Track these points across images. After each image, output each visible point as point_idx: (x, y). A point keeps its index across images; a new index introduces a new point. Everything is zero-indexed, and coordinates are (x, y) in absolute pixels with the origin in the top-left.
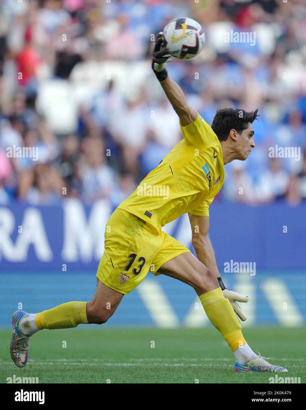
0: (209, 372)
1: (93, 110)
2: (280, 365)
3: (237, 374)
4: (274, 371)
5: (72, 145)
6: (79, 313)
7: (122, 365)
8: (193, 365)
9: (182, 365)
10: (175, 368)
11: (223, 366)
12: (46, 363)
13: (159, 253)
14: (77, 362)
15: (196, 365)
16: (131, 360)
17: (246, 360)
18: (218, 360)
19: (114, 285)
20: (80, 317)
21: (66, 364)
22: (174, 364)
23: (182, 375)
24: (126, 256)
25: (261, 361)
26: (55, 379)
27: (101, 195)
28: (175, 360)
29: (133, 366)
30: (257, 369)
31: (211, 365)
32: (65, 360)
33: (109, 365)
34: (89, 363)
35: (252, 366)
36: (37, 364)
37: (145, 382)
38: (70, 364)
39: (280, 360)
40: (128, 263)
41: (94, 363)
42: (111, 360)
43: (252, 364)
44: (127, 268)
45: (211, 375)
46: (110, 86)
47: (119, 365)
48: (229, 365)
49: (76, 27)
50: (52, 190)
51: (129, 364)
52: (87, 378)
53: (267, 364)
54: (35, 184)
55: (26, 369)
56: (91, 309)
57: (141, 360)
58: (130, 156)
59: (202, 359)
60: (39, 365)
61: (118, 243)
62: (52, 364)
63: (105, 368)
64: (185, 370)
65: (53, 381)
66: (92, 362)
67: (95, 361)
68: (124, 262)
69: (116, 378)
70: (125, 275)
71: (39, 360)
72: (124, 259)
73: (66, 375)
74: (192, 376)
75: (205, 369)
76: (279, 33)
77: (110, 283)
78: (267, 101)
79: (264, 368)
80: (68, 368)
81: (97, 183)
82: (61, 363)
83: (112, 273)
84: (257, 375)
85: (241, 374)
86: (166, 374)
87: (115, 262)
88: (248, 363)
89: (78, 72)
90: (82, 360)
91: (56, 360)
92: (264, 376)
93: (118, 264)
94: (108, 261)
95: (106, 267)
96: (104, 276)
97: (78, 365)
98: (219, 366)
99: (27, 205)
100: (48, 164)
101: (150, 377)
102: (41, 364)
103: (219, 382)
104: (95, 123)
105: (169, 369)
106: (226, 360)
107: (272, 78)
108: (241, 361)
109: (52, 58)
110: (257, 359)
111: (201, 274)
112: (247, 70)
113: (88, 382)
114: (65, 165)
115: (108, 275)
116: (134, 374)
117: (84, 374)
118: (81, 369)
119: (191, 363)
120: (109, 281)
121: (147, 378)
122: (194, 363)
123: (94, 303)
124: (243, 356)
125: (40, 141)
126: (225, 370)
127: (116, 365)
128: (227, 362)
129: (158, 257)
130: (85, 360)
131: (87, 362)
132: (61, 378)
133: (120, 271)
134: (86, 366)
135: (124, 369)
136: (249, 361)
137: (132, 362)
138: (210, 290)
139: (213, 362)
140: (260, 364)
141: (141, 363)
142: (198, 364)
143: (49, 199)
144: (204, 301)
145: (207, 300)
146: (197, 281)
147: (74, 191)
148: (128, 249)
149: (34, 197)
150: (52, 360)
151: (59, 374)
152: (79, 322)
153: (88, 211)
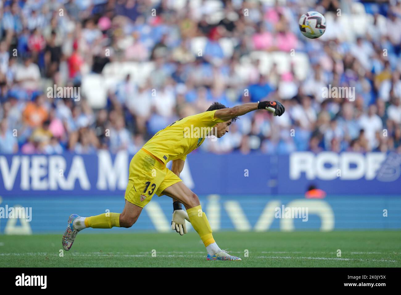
0: (191, 260)
1: (117, 93)
2: (236, 256)
3: (209, 261)
4: (232, 260)
5: (103, 116)
6: (115, 220)
7: (135, 256)
8: (180, 256)
9: (174, 256)
10: (169, 257)
11: (200, 257)
12: (86, 255)
13: (163, 181)
14: (106, 254)
15: (183, 256)
16: (141, 253)
17: (214, 253)
18: (196, 253)
19: (137, 203)
20: (115, 222)
21: (99, 255)
22: (169, 255)
23: (173, 263)
24: (143, 184)
25: (224, 253)
26: (92, 265)
27: (122, 148)
28: (169, 253)
29: (142, 257)
30: (222, 258)
31: (192, 256)
32: (98, 253)
33: (127, 256)
34: (114, 255)
35: (218, 257)
36: (81, 255)
37: (150, 267)
38: (102, 255)
39: (236, 252)
40: (145, 188)
41: (117, 255)
42: (128, 253)
43: (218, 255)
44: (145, 191)
45: (192, 262)
46: (128, 78)
47: (133, 256)
48: (203, 256)
49: (106, 40)
50: (90, 144)
51: (139, 256)
52: (112, 264)
53: (228, 255)
54: (80, 140)
55: (73, 259)
56: (123, 218)
57: (147, 253)
58: (140, 123)
59: (186, 252)
60: (82, 256)
61: (137, 176)
62: (90, 255)
63: (124, 258)
64: (175, 259)
65: (91, 266)
66: (116, 254)
67: (117, 254)
68: (143, 187)
69: (131, 265)
70: (144, 196)
71: (82, 253)
72: (143, 185)
73: (99, 263)
74: (180, 263)
75: (188, 258)
76: (236, 44)
77: (135, 201)
78: (228, 87)
79: (226, 257)
80: (100, 258)
81: (119, 140)
82: (96, 255)
83: (135, 195)
84: (221, 262)
85: (211, 261)
86: (163, 262)
87: (137, 188)
88: (216, 255)
89: (107, 69)
90: (109, 253)
91: (93, 253)
92: (226, 263)
93: (139, 189)
94: (132, 188)
95: (131, 191)
96: (130, 197)
97: (107, 256)
98: (197, 257)
99: (75, 154)
100: (88, 128)
101: (153, 264)
102: (83, 255)
103: (197, 267)
104: (118, 102)
105: (165, 259)
106: (201, 253)
107: (232, 73)
108: (211, 254)
109: (90, 60)
110: (221, 252)
111: (188, 196)
112: (215, 68)
113: (113, 267)
114: (99, 128)
115: (133, 197)
116: (143, 262)
117: (110, 262)
118: (109, 259)
119: (179, 254)
120: (134, 200)
121: (151, 264)
122: (181, 255)
123: (124, 215)
124: (212, 250)
125: (83, 112)
126: (201, 259)
127: (131, 256)
128: (202, 254)
129: (162, 184)
130: (112, 253)
131: (113, 254)
132: (96, 265)
133: (140, 193)
134: (112, 256)
135: (137, 259)
136: (216, 254)
137: (142, 254)
138: (194, 207)
139: (193, 254)
140: (223, 255)
141: (147, 254)
142: (183, 255)
143: (88, 150)
144: (189, 213)
145: (191, 212)
146: (186, 200)
147: (105, 145)
148: (144, 178)
149: (79, 149)
150: (91, 253)
151: (95, 262)
152: (113, 225)
153: (113, 158)
